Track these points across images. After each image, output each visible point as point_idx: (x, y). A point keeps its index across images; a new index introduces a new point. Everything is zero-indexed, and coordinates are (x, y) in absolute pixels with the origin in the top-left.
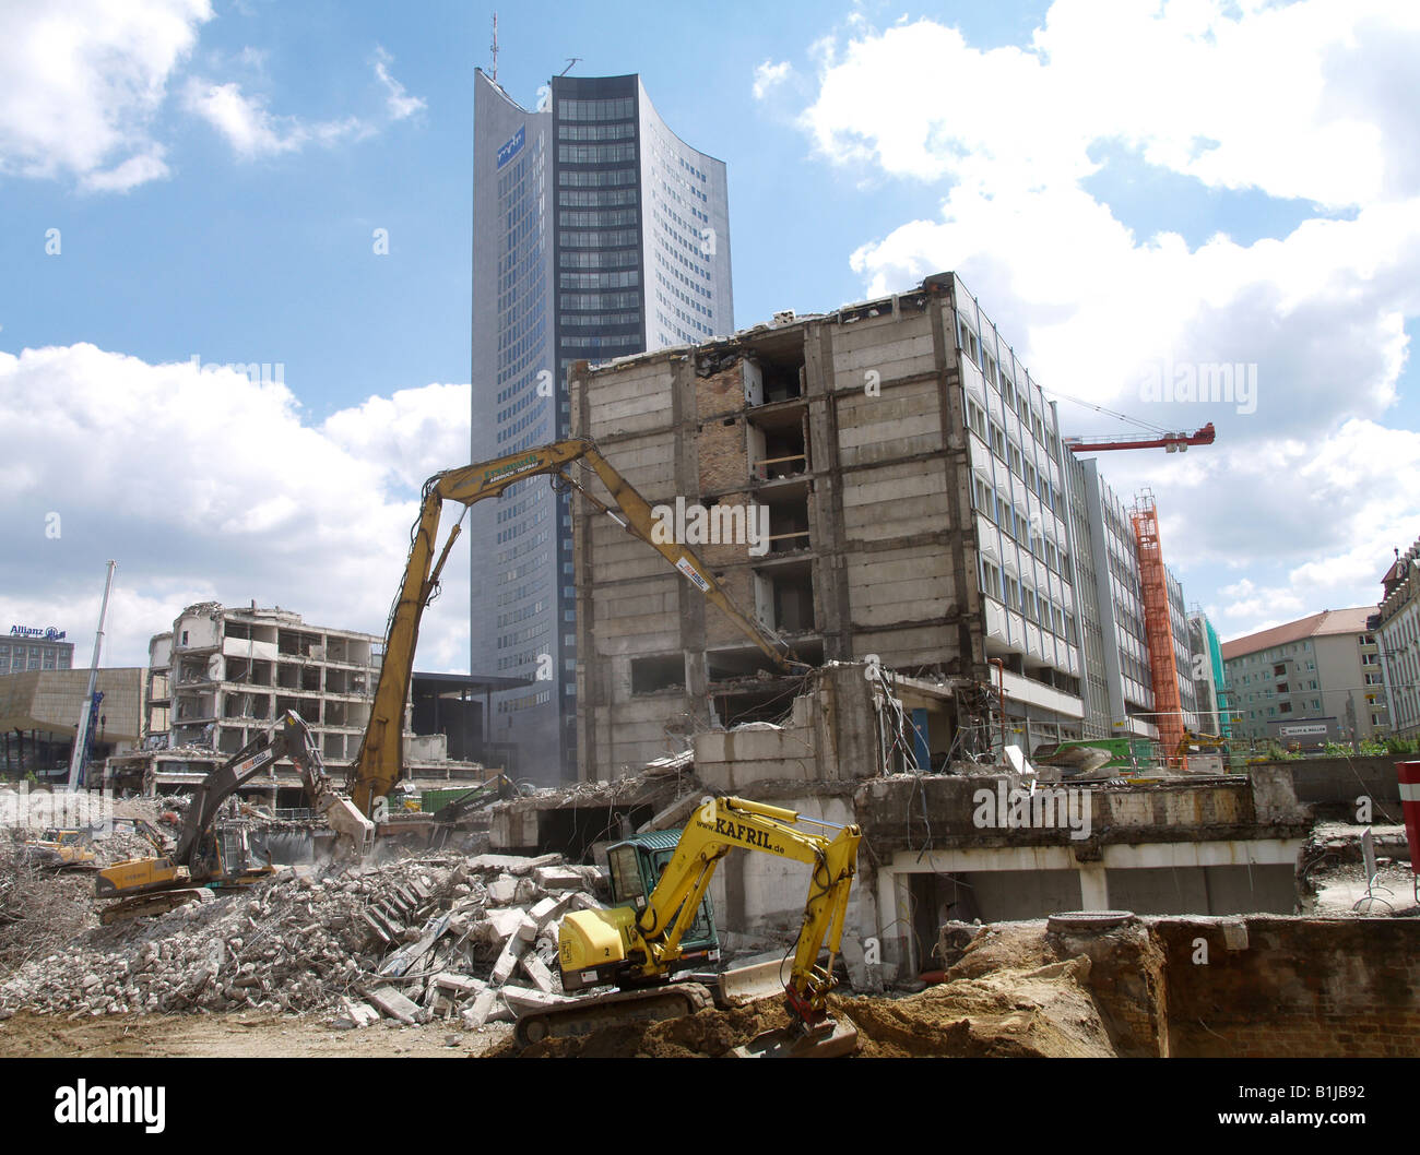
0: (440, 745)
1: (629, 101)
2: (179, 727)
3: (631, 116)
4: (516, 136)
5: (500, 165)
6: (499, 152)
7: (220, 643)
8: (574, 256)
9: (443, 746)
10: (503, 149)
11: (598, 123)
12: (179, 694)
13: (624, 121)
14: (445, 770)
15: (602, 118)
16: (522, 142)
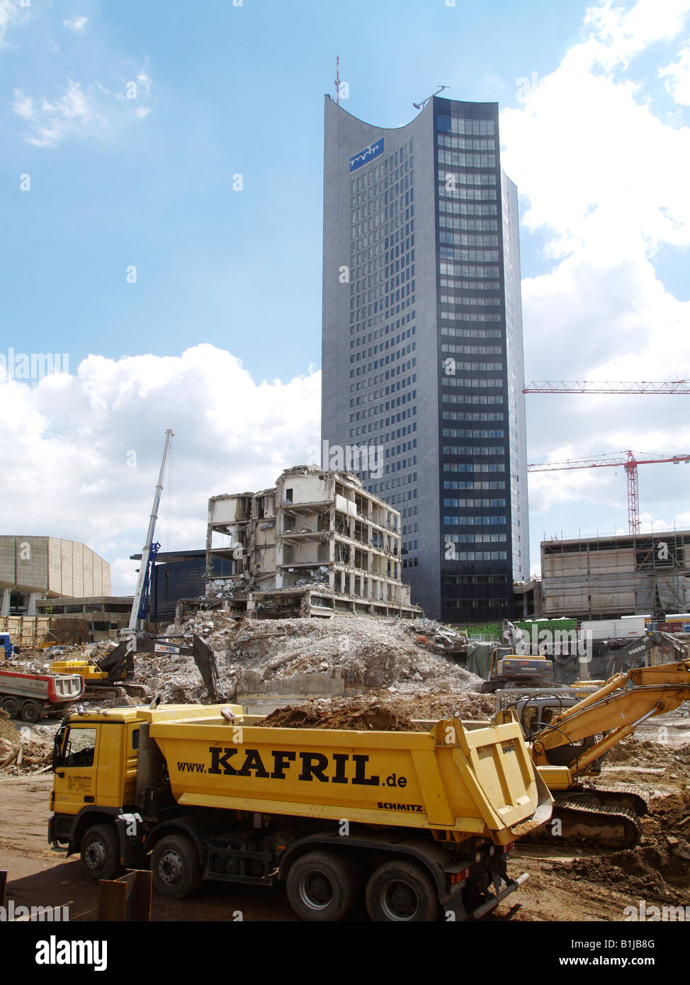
0: (406, 592)
1: (491, 123)
2: (286, 570)
3: (493, 134)
4: (372, 147)
5: (352, 169)
6: (352, 159)
7: (332, 499)
8: (450, 235)
9: (408, 593)
10: (357, 156)
11: (466, 137)
12: (284, 542)
13: (487, 138)
14: (411, 612)
15: (469, 133)
16: (378, 152)
